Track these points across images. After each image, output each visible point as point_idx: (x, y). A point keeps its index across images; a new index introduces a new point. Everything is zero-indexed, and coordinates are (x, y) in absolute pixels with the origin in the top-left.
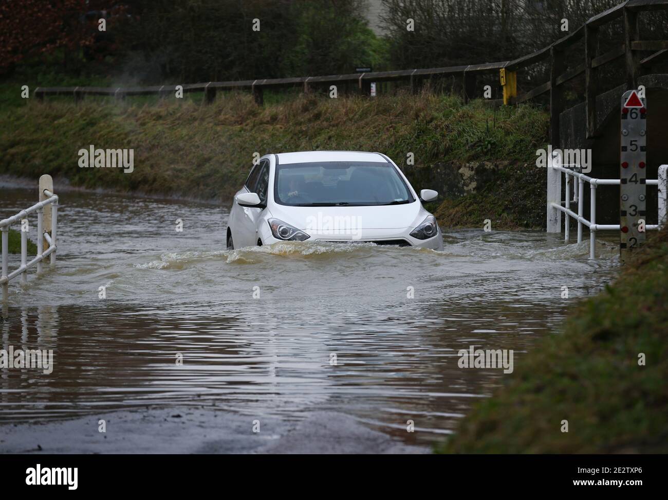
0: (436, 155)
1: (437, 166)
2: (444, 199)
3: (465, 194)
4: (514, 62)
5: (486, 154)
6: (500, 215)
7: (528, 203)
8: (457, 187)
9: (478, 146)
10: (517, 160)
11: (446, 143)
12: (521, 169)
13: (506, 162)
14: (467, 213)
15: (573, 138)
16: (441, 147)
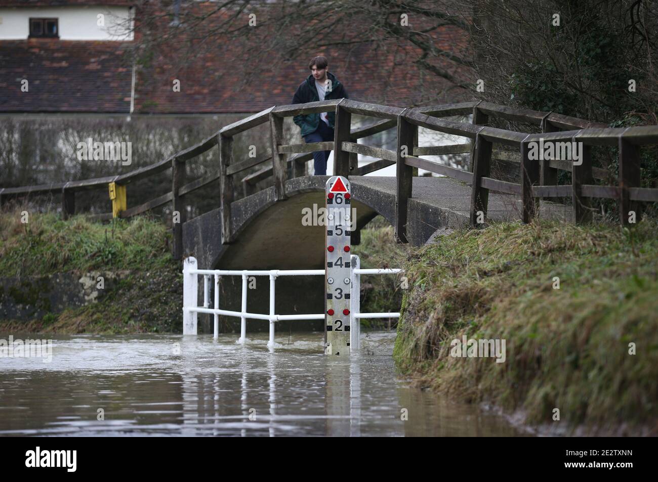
0: (54, 266)
1: (56, 276)
2: (64, 309)
3: (86, 304)
4: (124, 176)
5: (107, 264)
6: (127, 323)
7: (155, 311)
8: (77, 296)
9: (98, 256)
10: (138, 269)
11: (65, 253)
12: (143, 279)
13: (127, 272)
14: (92, 321)
15: (201, 245)
16: (60, 258)
